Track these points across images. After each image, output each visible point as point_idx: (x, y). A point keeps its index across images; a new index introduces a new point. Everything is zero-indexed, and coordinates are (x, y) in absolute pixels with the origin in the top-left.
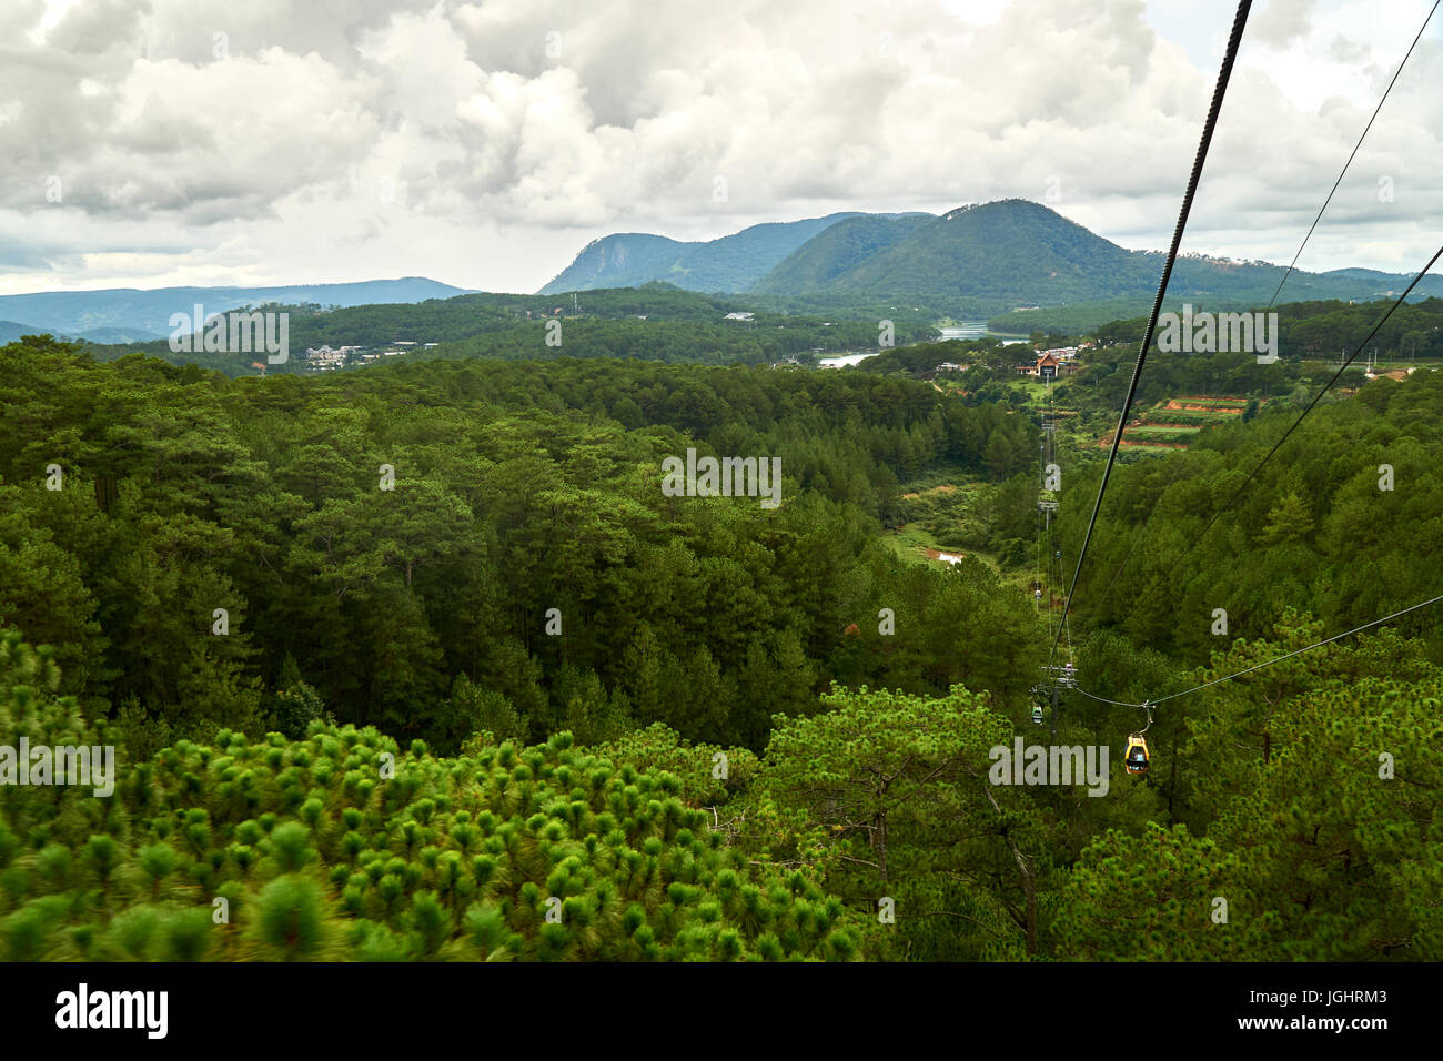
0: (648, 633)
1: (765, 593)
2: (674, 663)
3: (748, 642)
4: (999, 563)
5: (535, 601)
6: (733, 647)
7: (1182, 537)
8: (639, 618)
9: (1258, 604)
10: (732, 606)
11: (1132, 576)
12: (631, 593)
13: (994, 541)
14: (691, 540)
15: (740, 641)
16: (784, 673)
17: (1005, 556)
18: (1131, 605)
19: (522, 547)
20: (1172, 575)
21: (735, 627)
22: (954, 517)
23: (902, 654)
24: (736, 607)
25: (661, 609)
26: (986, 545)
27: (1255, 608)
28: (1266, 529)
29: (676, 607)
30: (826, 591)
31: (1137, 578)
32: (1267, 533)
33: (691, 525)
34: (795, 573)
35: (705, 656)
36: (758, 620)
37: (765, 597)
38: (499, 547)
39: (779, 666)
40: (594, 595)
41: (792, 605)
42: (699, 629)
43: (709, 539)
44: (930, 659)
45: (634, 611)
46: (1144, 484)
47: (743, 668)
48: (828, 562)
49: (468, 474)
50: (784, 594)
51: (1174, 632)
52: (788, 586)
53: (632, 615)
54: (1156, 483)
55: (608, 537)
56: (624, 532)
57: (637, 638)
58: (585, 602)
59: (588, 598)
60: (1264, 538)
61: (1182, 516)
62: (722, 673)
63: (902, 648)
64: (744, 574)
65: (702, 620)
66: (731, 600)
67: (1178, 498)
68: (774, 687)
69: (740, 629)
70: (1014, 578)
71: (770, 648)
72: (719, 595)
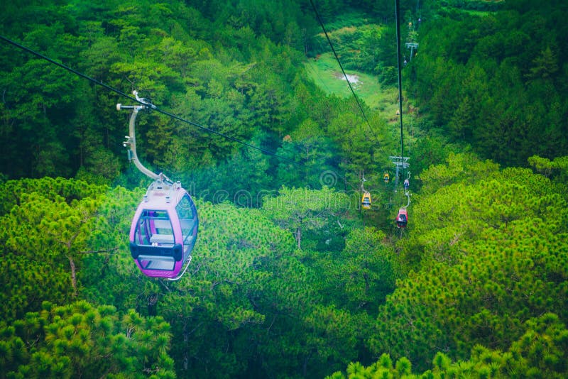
0: (177, 144)
1: (240, 119)
2: (192, 160)
3: (231, 147)
4: (380, 82)
5: (113, 125)
6: (223, 149)
7: (484, 73)
8: (172, 135)
9: (519, 117)
10: (222, 127)
11: (453, 97)
12: (167, 121)
13: (377, 68)
14: (198, 88)
15: (226, 146)
16: (251, 164)
17: (383, 78)
18: (452, 115)
19: (105, 95)
20: (475, 96)
21: (224, 139)
22: (354, 49)
23: (314, 152)
24: (224, 128)
25: (184, 130)
26: (373, 70)
27: (517, 119)
28: (532, 69)
29: (192, 128)
30: (274, 117)
31: (456, 99)
32: (532, 72)
33: (197, 79)
34: (256, 107)
35: (208, 155)
36: (236, 135)
37: (240, 122)
38: (93, 95)
39: (248, 159)
40: (146, 122)
41: (255, 125)
42: (204, 140)
43: (207, 88)
44: (330, 155)
45: (169, 131)
46: (467, 37)
47: (229, 162)
48: (275, 100)
49: (68, 50)
50: (250, 119)
51: (474, 131)
52: (252, 114)
53: (168, 134)
54: (474, 37)
55: (153, 90)
56: (162, 87)
57: (172, 146)
58: (141, 126)
59: (144, 124)
60: (530, 75)
61: (486, 59)
62: (218, 164)
63: (314, 148)
64: (229, 109)
65: (206, 135)
66: (222, 125)
67: (485, 47)
68: (245, 172)
69: (227, 139)
70: (389, 93)
71: (243, 151)
72: (214, 121)
